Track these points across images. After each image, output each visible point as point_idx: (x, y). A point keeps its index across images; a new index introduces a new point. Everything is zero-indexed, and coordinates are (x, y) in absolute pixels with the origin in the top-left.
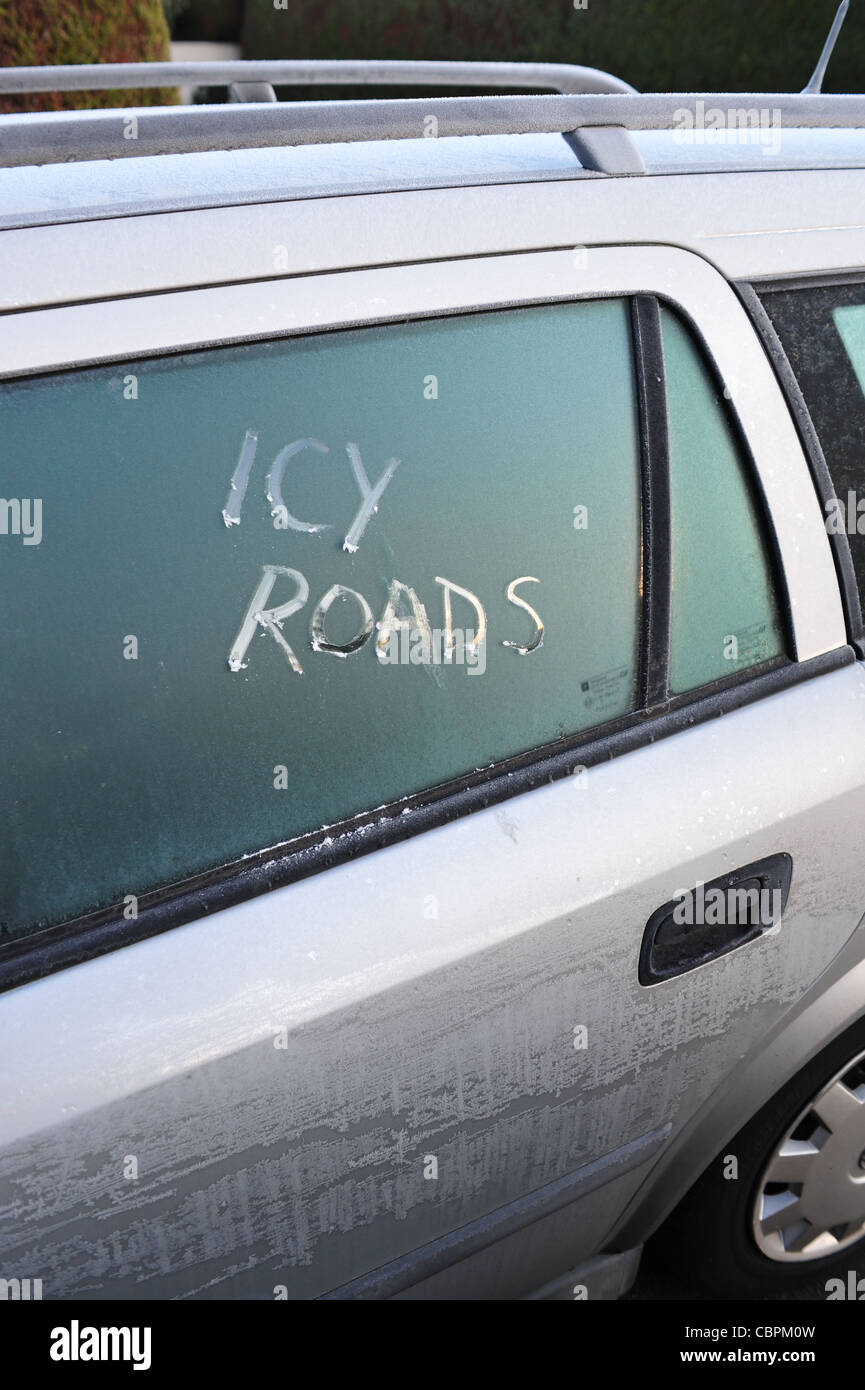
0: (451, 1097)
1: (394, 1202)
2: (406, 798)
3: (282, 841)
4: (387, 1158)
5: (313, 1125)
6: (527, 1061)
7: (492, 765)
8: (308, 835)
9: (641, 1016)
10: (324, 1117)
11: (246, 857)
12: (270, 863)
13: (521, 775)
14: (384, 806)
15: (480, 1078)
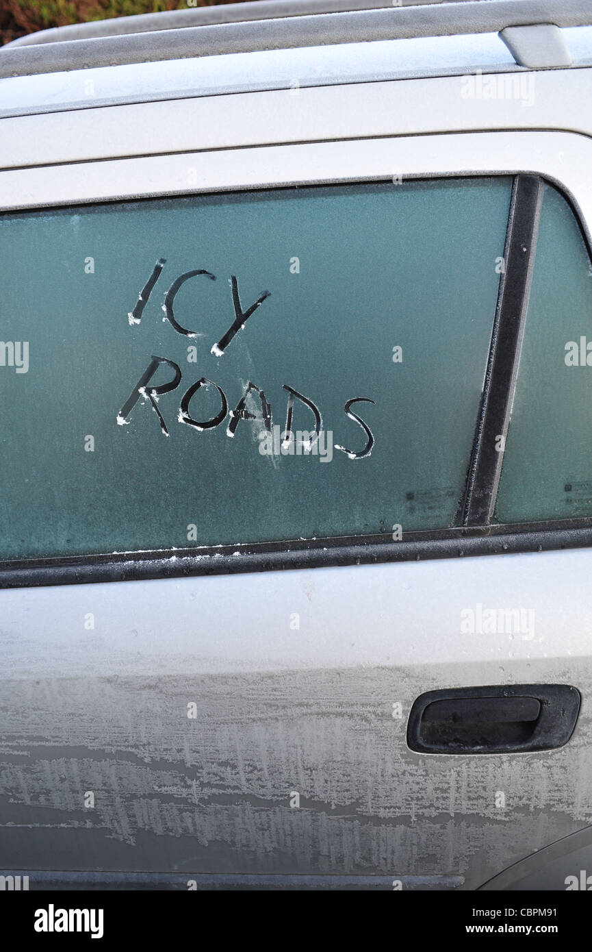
0: (234, 772)
1: (195, 830)
2: (239, 544)
3: (142, 550)
4: (184, 795)
5: (123, 749)
6: (300, 769)
7: (315, 539)
8: (161, 550)
9: (411, 774)
10: (132, 746)
11: (115, 553)
12: (130, 562)
13: (333, 552)
14: (221, 546)
15: (259, 767)
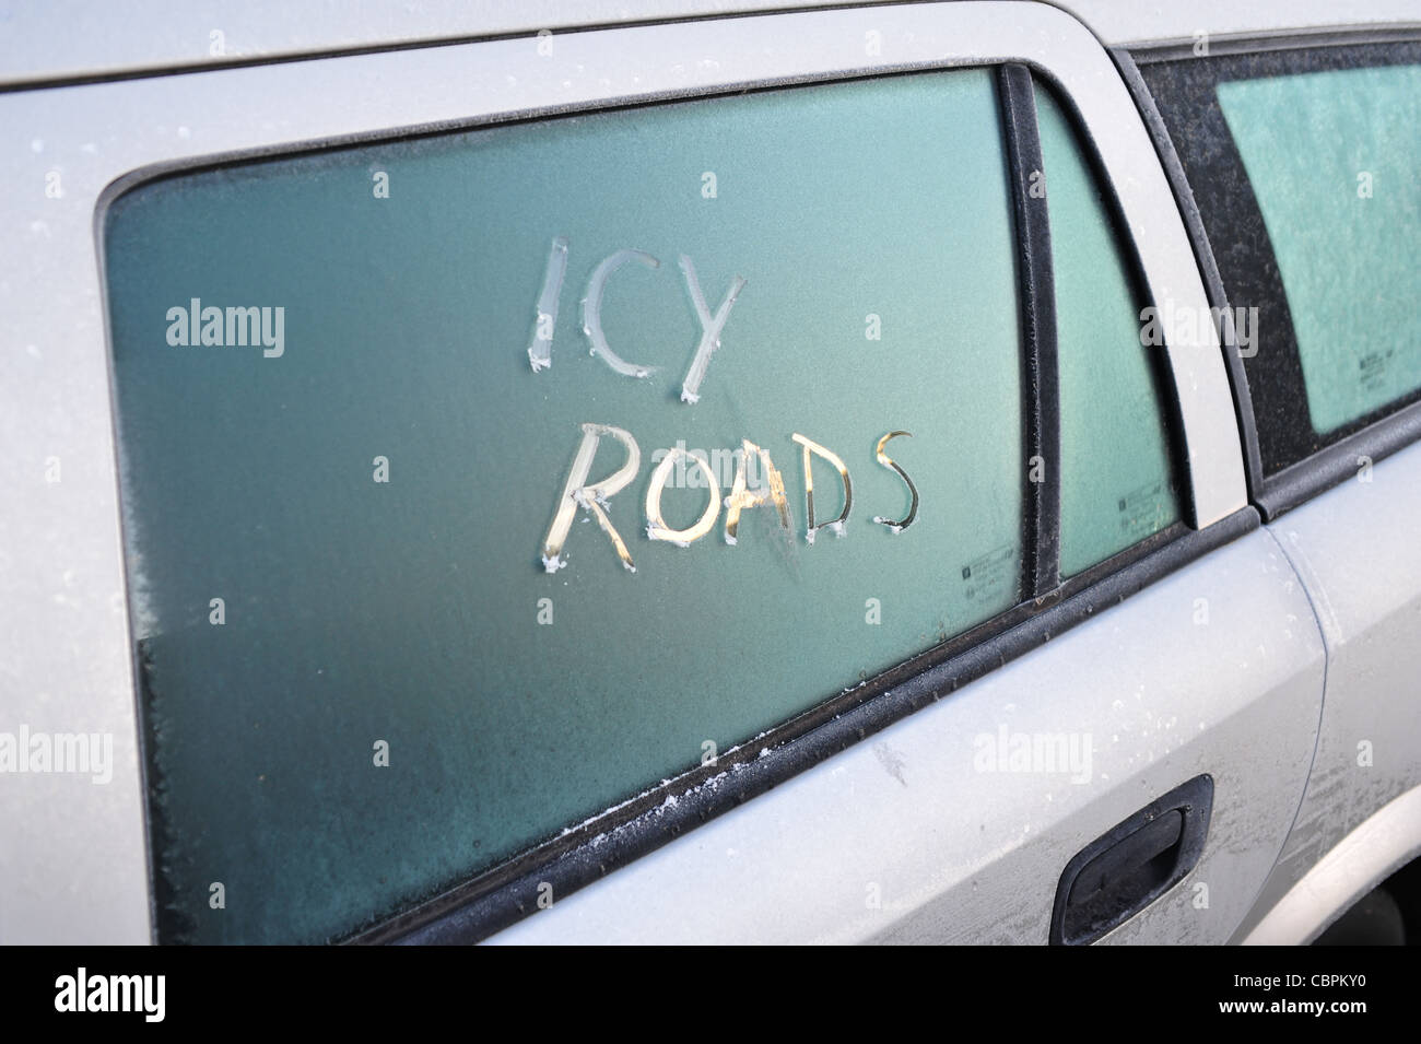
2: (763, 735)
3: (612, 806)
7: (863, 684)
8: (644, 794)
11: (567, 832)
12: (599, 838)
13: (900, 695)
14: (737, 748)
